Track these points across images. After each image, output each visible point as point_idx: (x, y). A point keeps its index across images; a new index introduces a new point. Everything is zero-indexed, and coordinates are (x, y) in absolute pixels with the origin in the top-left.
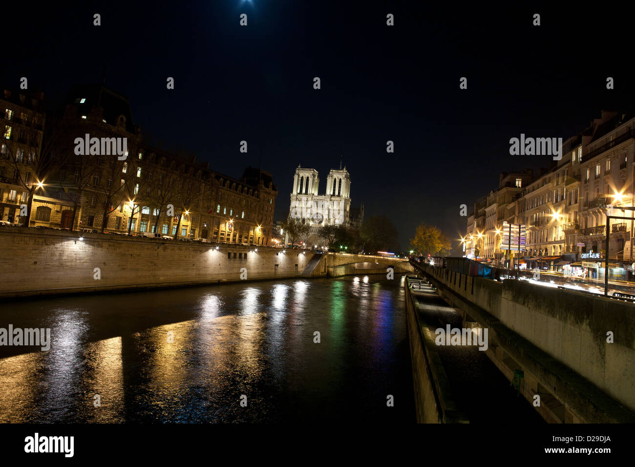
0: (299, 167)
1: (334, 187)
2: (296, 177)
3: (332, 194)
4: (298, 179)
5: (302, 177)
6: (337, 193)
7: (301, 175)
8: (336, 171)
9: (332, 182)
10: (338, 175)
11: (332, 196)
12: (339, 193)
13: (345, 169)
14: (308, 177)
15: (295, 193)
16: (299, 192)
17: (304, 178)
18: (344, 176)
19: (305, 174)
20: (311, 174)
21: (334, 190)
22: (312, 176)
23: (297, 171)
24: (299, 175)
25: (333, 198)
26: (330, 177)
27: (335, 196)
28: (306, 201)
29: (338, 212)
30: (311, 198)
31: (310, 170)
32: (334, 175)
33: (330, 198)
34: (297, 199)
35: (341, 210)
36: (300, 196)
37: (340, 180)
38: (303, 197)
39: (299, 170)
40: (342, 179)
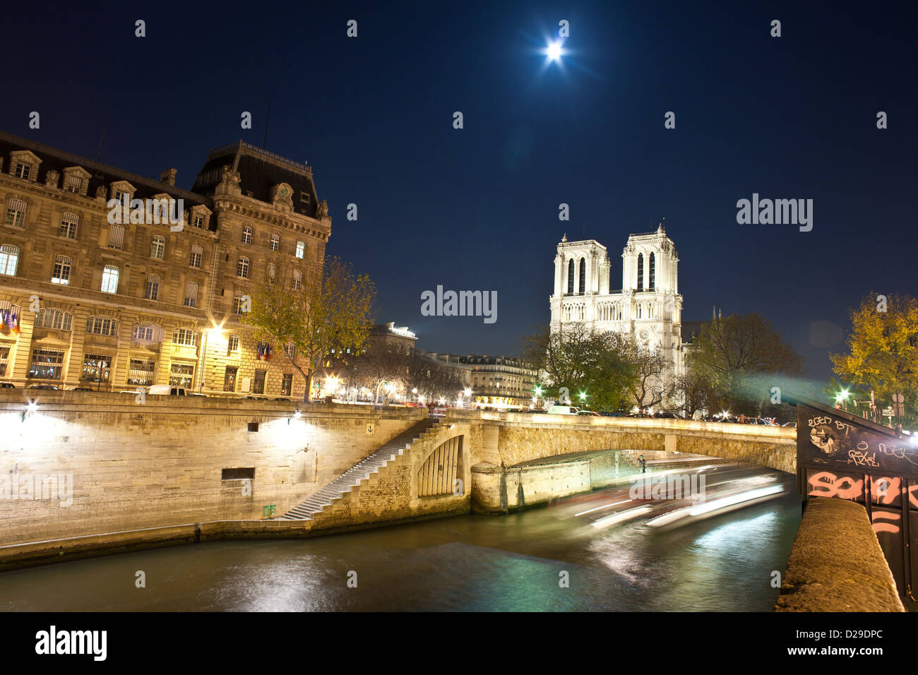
0: (563, 240)
1: (640, 272)
2: (558, 261)
3: (635, 287)
4: (563, 265)
5: (571, 261)
6: (646, 285)
7: (569, 256)
8: (641, 237)
9: (633, 261)
10: (645, 246)
11: (635, 292)
12: (652, 284)
13: (659, 230)
14: (583, 260)
15: (557, 293)
16: (566, 291)
17: (575, 262)
18: (658, 246)
19: (575, 251)
20: (588, 251)
21: (640, 279)
22: (590, 255)
23: (560, 250)
24: (563, 257)
25: (639, 297)
26: (629, 252)
27: (642, 291)
28: (581, 308)
29: (651, 324)
30: (591, 302)
31: (585, 244)
32: (636, 246)
33: (630, 296)
34: (562, 306)
35: (658, 321)
36: (570, 301)
37: (652, 255)
38: (575, 300)
39: (563, 246)
40: (655, 253)
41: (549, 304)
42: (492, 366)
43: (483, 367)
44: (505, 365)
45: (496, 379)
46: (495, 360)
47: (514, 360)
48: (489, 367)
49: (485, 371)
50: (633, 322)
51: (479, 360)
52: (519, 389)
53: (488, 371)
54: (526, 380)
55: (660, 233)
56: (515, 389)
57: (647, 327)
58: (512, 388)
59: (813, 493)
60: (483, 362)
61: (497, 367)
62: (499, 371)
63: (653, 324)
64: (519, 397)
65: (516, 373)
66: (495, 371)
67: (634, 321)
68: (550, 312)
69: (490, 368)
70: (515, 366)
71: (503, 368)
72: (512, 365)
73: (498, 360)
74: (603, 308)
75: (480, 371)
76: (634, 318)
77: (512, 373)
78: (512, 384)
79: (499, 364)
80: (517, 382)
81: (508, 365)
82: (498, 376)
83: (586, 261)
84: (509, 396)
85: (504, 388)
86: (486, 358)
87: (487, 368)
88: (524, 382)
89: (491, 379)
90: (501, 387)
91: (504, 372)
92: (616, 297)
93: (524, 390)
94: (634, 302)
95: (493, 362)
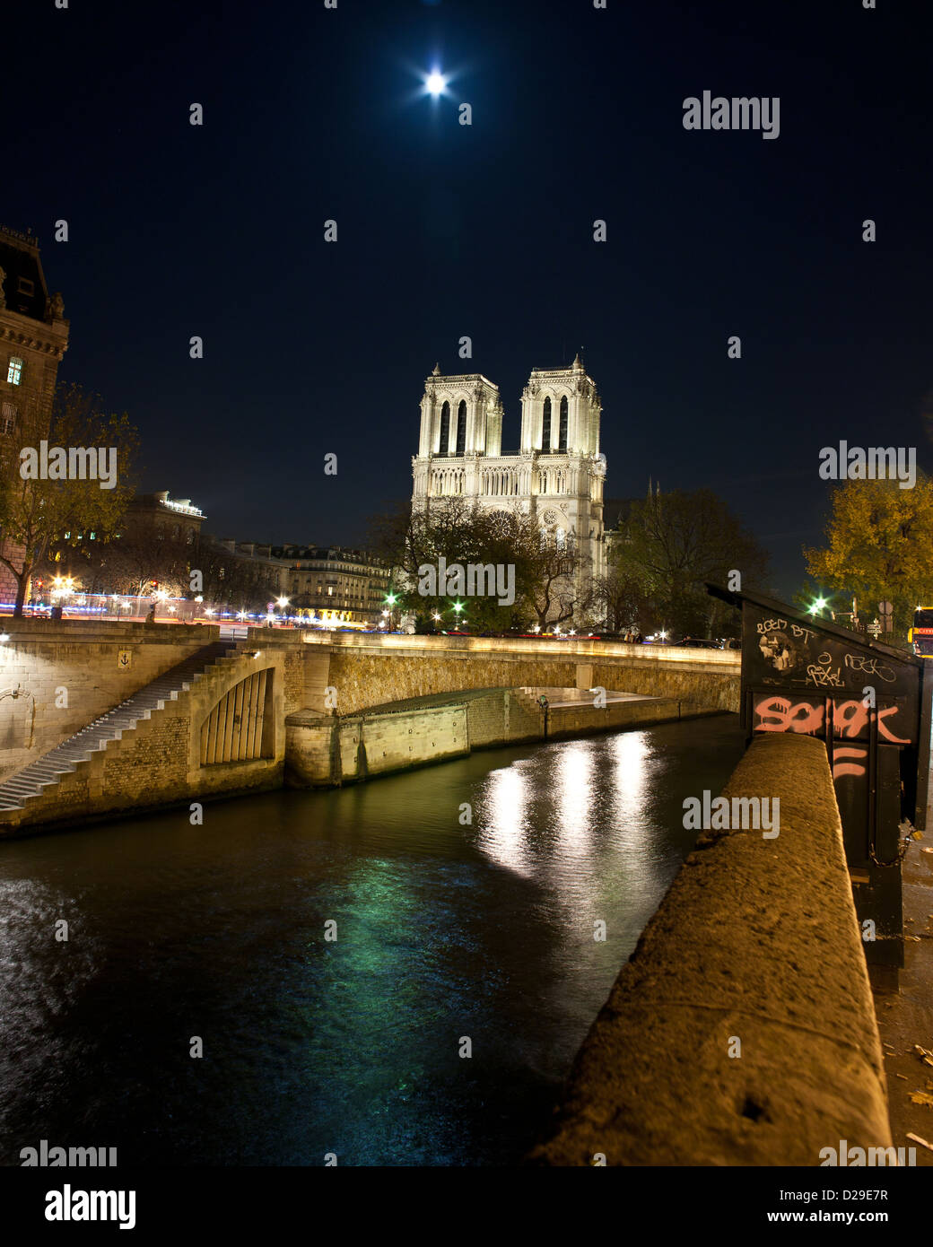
0: (435, 373)
1: (547, 425)
2: (426, 405)
3: (539, 446)
4: (433, 411)
5: (446, 405)
6: (554, 444)
7: (442, 396)
8: (548, 373)
9: (536, 408)
10: (555, 386)
11: (538, 453)
12: (563, 443)
13: (575, 364)
14: (463, 404)
15: (424, 452)
16: (436, 450)
17: (451, 407)
18: (573, 386)
19: (453, 391)
20: (471, 391)
21: (546, 436)
22: (474, 398)
23: (429, 387)
24: (434, 399)
25: (543, 461)
26: (531, 395)
27: (548, 453)
28: (458, 475)
29: (560, 502)
30: (473, 467)
31: (467, 380)
32: (542, 386)
33: (532, 460)
34: (431, 472)
35: (570, 497)
36: (441, 464)
37: (564, 400)
38: (449, 464)
39: (434, 382)
40: (568, 397)
41: (411, 469)
42: (322, 562)
43: (307, 563)
44: (342, 559)
45: (328, 582)
46: (327, 552)
47: (356, 553)
48: (317, 563)
49: (310, 569)
50: (534, 499)
51: (302, 552)
52: (362, 597)
53: (316, 569)
54: (373, 584)
55: (576, 369)
56: (357, 597)
57: (555, 506)
58: (352, 596)
59: (761, 727)
60: (308, 556)
61: (329, 564)
62: (333, 570)
63: (564, 502)
64: (363, 610)
65: (358, 573)
66: (326, 570)
67: (536, 497)
68: (412, 481)
69: (319, 566)
70: (357, 562)
71: (338, 565)
72: (352, 561)
73: (332, 553)
74: (490, 475)
75: (303, 569)
76: (536, 492)
77: (353, 573)
78: (352, 589)
79: (333, 558)
80: (360, 586)
81: (347, 560)
82: (331, 577)
83: (467, 405)
84: (347, 609)
85: (340, 595)
86: (313, 549)
87: (314, 565)
88: (370, 587)
89: (319, 582)
90: (334, 594)
91: (341, 571)
92: (510, 461)
93: (370, 598)
94: (536, 468)
95: (323, 555)
